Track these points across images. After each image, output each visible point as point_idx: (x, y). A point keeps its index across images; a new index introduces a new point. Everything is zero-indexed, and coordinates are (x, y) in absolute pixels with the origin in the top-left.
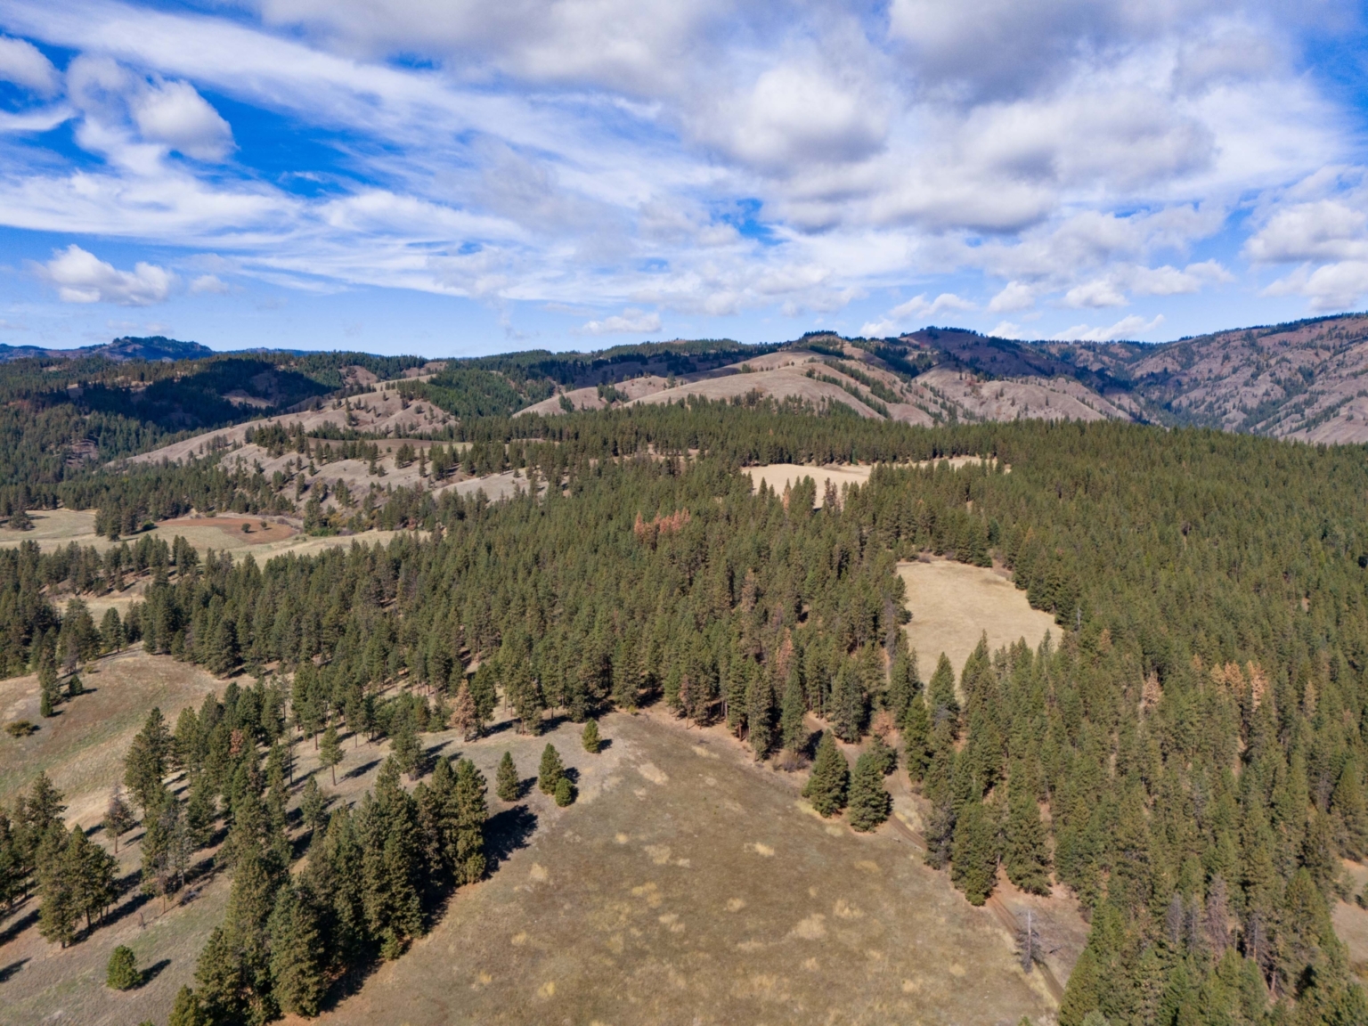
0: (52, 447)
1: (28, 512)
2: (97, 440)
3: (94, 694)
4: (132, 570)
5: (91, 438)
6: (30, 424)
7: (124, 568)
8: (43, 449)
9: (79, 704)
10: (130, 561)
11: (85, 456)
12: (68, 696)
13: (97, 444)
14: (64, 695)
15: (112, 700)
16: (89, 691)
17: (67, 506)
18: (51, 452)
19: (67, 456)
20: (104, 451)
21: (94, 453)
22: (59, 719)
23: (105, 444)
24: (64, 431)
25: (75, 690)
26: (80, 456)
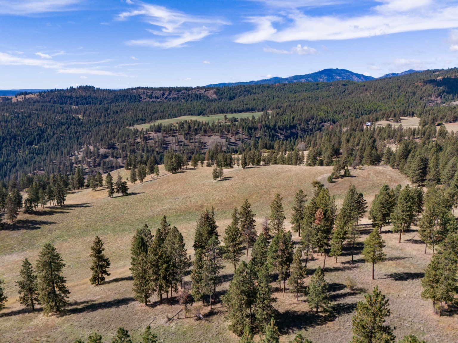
0: (425, 98)
1: (401, 117)
2: (441, 96)
3: (353, 178)
4: (419, 138)
5: (439, 95)
6: (420, 90)
7: (416, 137)
8: (421, 99)
9: (345, 180)
10: (418, 134)
11: (435, 102)
12: (342, 176)
13: (441, 97)
14: (341, 175)
15: (359, 182)
16: (352, 176)
17: (417, 116)
18: (424, 100)
19: (429, 101)
20: (443, 100)
21: (439, 101)
22: (333, 184)
23: (444, 98)
24: (430, 92)
25: (347, 175)
26: (434, 102)
